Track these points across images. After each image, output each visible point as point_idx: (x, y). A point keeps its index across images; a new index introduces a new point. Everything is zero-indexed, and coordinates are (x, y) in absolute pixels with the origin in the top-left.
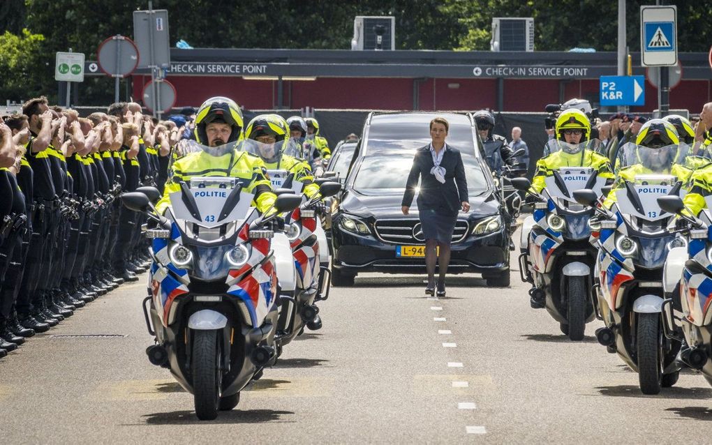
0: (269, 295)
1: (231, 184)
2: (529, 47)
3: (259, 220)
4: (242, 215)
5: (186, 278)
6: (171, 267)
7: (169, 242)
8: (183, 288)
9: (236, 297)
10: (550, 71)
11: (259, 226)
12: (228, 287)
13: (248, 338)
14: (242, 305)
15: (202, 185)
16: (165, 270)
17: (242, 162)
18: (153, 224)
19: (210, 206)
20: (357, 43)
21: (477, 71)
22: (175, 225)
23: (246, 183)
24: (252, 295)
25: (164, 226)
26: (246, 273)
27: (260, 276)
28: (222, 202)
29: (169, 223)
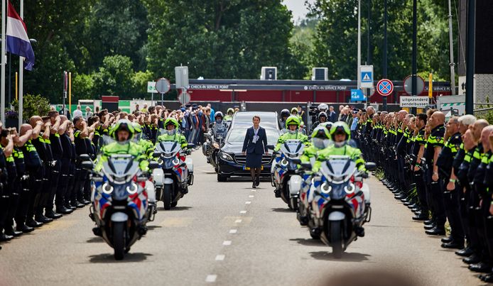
0: (145, 205)
1: (129, 157)
2: (326, 79)
3: (141, 173)
4: (134, 171)
5: (110, 199)
6: (103, 195)
7: (103, 183)
8: (109, 203)
9: (131, 207)
10: (333, 88)
11: (141, 176)
12: (128, 202)
13: (136, 224)
14: (135, 210)
15: (116, 158)
16: (100, 195)
17: (133, 148)
18: (95, 175)
19: (120, 167)
20: (262, 77)
21: (306, 88)
22: (105, 176)
23: (136, 157)
24: (138, 206)
25: (100, 176)
26: (135, 197)
27: (142, 197)
28: (125, 166)
29: (102, 175)
